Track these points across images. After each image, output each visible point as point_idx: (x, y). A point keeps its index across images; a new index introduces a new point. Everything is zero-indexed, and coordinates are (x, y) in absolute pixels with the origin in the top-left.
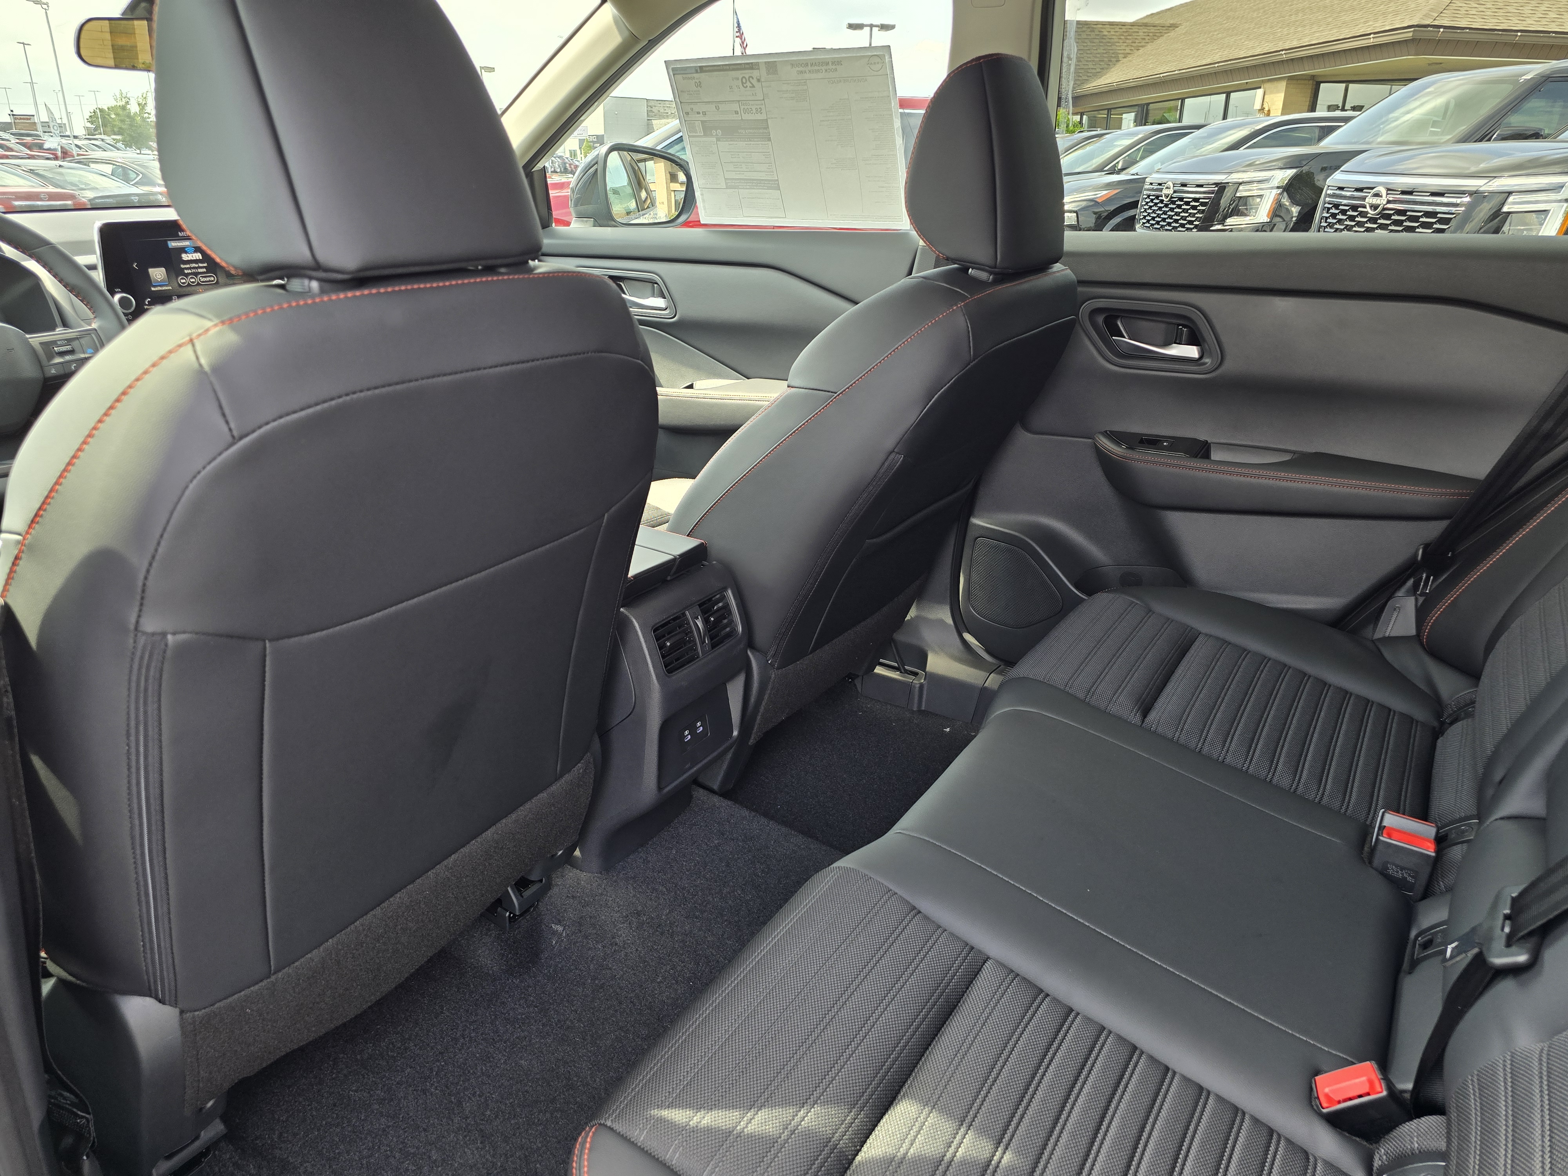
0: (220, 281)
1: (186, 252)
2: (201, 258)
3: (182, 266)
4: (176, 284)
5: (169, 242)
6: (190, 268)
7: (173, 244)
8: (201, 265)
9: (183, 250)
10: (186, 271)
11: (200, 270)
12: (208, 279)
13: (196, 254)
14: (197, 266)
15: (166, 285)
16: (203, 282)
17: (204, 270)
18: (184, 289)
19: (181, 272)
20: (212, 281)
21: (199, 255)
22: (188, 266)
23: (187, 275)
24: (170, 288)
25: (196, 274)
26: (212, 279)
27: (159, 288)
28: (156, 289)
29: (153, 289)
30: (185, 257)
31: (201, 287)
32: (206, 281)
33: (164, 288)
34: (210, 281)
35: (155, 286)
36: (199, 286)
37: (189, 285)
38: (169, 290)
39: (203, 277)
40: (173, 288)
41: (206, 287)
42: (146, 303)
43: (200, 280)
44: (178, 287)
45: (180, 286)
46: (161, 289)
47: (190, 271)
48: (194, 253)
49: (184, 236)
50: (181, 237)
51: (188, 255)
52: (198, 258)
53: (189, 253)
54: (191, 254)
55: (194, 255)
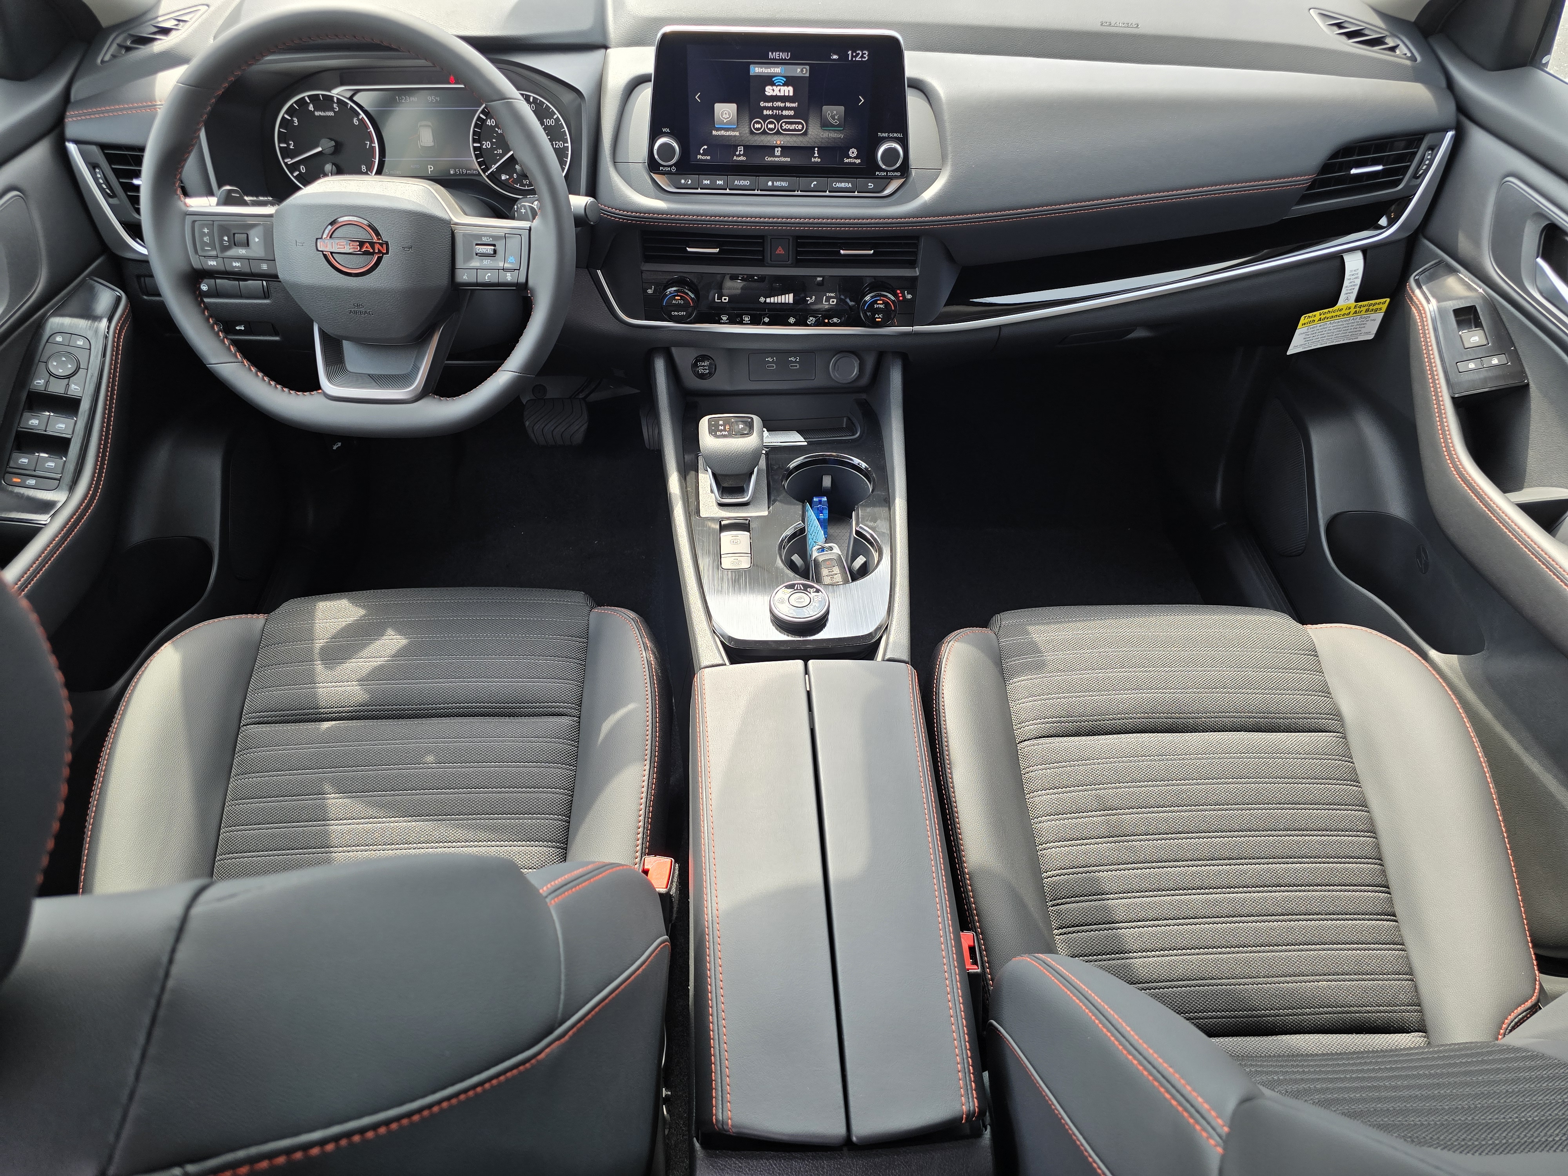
0: (810, 131)
1: (773, 84)
2: (791, 94)
3: (762, 104)
4: (747, 131)
5: (752, 67)
6: (772, 108)
7: (757, 70)
8: (788, 104)
9: (769, 80)
10: (765, 112)
11: (785, 113)
12: (792, 127)
13: (786, 88)
14: (782, 105)
15: (733, 130)
16: (785, 130)
17: (792, 113)
18: (757, 138)
19: (756, 113)
20: (799, 130)
21: (791, 89)
22: (770, 104)
23: (765, 118)
24: (737, 134)
25: (778, 118)
26: (800, 127)
27: (723, 133)
28: (719, 133)
29: (714, 133)
30: (769, 91)
31: (782, 136)
32: (789, 130)
33: (728, 133)
34: (795, 130)
35: (718, 129)
36: (779, 136)
37: (764, 132)
38: (735, 136)
39: (787, 123)
40: (742, 135)
41: (788, 138)
42: (701, 152)
43: (781, 126)
44: (748, 135)
45: (752, 133)
46: (724, 134)
47: (771, 113)
48: (784, 85)
49: (776, 59)
50: (771, 59)
51: (774, 87)
52: (787, 94)
53: (777, 86)
54: (779, 88)
55: (783, 88)
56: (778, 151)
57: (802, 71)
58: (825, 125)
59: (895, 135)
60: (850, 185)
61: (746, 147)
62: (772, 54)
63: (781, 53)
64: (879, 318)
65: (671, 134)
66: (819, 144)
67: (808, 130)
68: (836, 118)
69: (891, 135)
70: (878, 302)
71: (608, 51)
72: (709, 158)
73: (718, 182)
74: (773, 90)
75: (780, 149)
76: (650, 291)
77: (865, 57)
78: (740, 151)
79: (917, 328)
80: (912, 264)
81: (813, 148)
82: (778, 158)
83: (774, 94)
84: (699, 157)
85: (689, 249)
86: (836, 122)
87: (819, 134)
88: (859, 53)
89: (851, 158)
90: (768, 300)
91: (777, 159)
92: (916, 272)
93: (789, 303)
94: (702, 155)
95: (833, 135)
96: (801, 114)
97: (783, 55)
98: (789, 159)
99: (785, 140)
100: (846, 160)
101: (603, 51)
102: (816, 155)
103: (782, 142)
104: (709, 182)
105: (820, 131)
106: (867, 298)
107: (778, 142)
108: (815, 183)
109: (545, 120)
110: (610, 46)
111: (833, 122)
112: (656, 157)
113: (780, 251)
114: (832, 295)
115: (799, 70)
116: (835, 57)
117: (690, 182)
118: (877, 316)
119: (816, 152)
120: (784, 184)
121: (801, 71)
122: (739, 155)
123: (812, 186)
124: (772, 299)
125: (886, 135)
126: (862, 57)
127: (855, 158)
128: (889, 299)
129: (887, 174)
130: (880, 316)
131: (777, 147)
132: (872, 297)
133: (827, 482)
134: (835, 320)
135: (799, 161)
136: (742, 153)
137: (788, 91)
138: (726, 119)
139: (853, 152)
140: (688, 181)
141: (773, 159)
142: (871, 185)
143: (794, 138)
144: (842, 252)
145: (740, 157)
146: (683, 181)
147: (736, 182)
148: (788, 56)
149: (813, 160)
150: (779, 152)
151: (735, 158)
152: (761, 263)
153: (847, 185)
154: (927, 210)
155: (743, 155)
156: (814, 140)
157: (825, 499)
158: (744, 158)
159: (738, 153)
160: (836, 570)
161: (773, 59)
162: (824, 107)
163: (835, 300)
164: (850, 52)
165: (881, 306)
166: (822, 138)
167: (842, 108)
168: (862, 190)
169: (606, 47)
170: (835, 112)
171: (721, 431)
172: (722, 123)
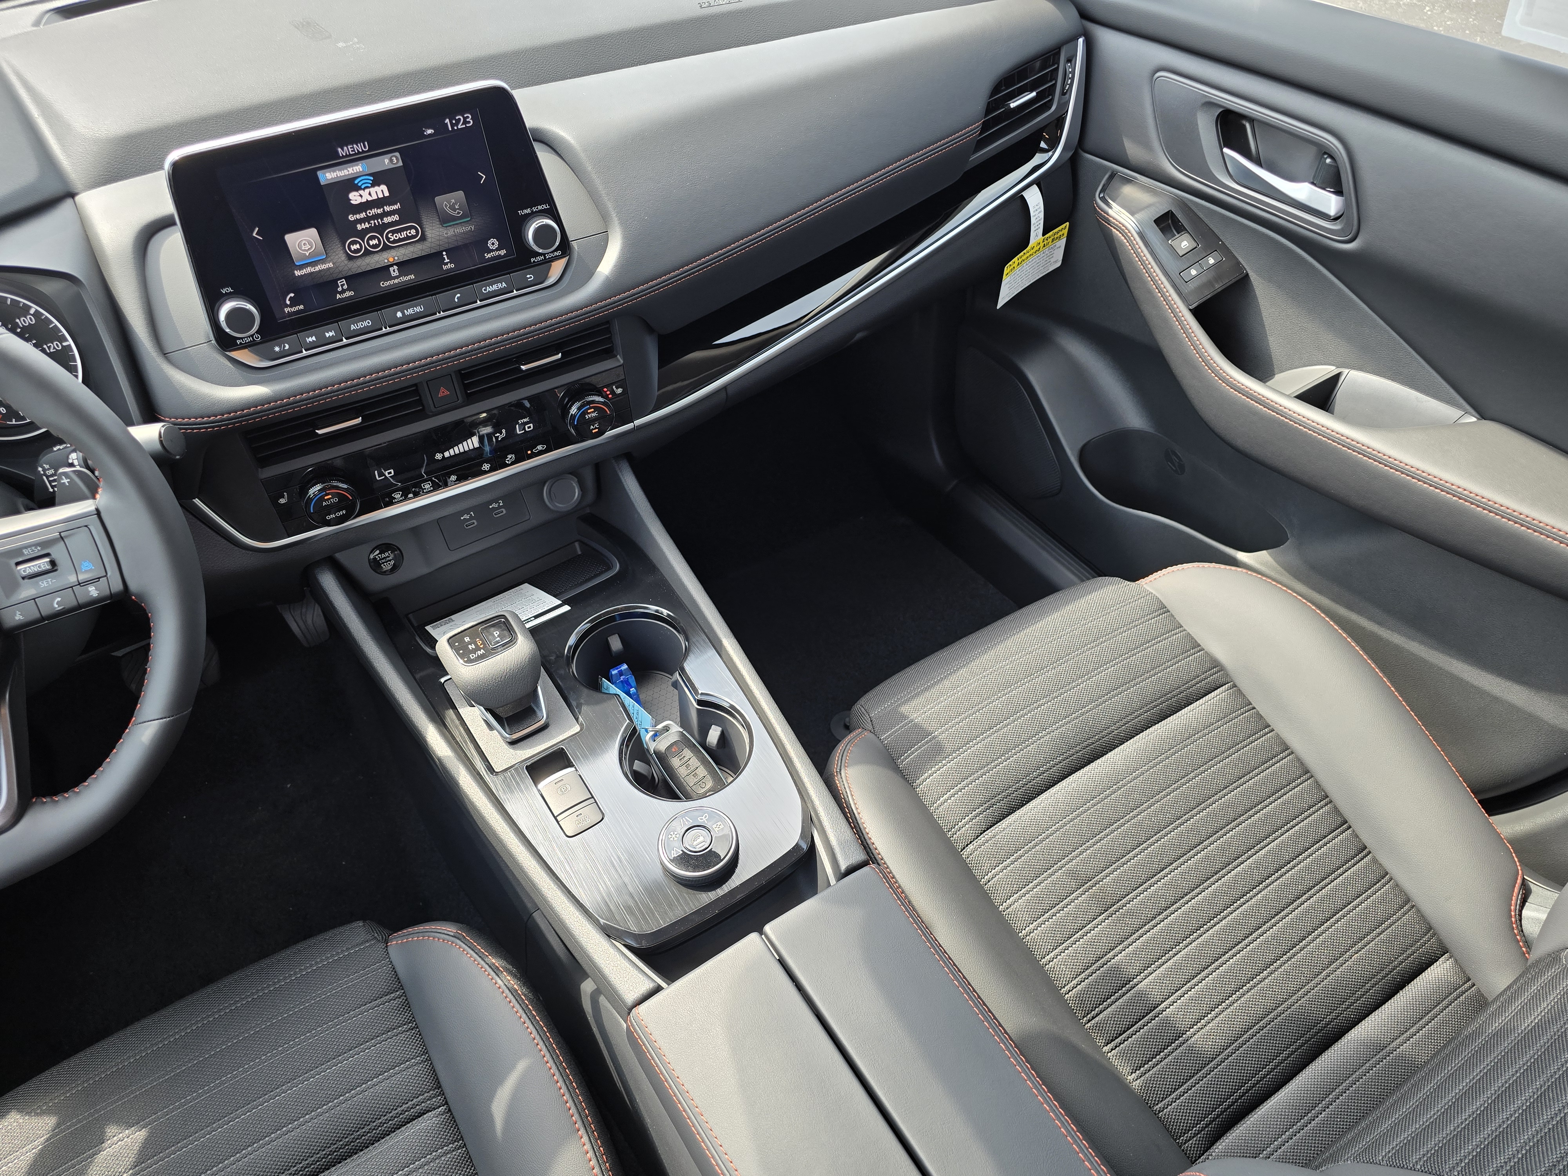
0: (429, 233)
1: (357, 188)
2: (387, 194)
3: (351, 218)
4: (343, 257)
5: (320, 174)
6: (367, 219)
7: (328, 176)
8: (387, 208)
9: (350, 184)
10: (359, 227)
11: (387, 220)
12: (404, 234)
13: (376, 188)
14: (380, 211)
15: (322, 261)
16: (395, 241)
17: (396, 217)
18: (359, 262)
19: (348, 231)
20: (413, 237)
21: (384, 187)
22: (363, 215)
23: (362, 234)
24: (331, 265)
25: (380, 229)
26: (413, 232)
27: (309, 270)
28: (304, 272)
29: (297, 273)
30: (355, 198)
31: (393, 251)
32: (400, 240)
33: (317, 268)
34: (408, 238)
35: (301, 267)
36: (388, 251)
37: (367, 253)
38: (329, 269)
39: (393, 232)
40: (337, 265)
41: (402, 251)
42: (288, 302)
43: (388, 239)
44: (346, 262)
45: (350, 258)
46: (313, 270)
47: (367, 225)
48: (373, 185)
49: (350, 155)
50: (343, 157)
51: (361, 192)
52: (381, 196)
53: (364, 189)
54: (367, 191)
55: (373, 190)
56: (394, 271)
57: (391, 160)
58: (446, 220)
59: (540, 208)
60: (504, 285)
61: (347, 278)
62: (343, 150)
63: (355, 146)
64: (596, 428)
65: (237, 294)
66: (447, 246)
67: (426, 233)
68: (457, 207)
69: (534, 209)
70: (589, 411)
71: (77, 198)
72: (301, 307)
73: (327, 335)
74: (361, 196)
75: (396, 267)
76: (282, 501)
77: (469, 122)
78: (342, 285)
79: (638, 422)
80: (609, 353)
81: (440, 253)
82: (397, 279)
83: (364, 200)
84: (286, 310)
85: (320, 432)
86: (459, 213)
87: (441, 234)
88: (460, 119)
89: (493, 251)
90: (447, 454)
91: (396, 281)
92: (618, 360)
93: (475, 449)
94: (291, 306)
95: (460, 230)
96: (409, 215)
97: (359, 147)
98: (413, 277)
99: (399, 254)
100: (488, 256)
101: (69, 202)
102: (447, 260)
103: (396, 258)
104: (314, 338)
105: (441, 230)
106: (574, 410)
107: (391, 260)
108: (459, 295)
109: (18, 320)
110: (76, 191)
111: (455, 214)
112: (228, 330)
113: (443, 392)
114: (525, 420)
115: (387, 161)
116: (430, 131)
117: (287, 347)
118: (592, 427)
119: (445, 256)
120: (418, 309)
121: (389, 161)
122: (343, 291)
123: (456, 300)
124: (451, 451)
125: (528, 211)
126: (465, 122)
127: (497, 249)
128: (598, 402)
129: (545, 257)
130: (596, 425)
131: (392, 265)
132: (579, 409)
133: (616, 644)
134: (540, 447)
135: (429, 275)
136: (345, 287)
137: (382, 191)
138: (307, 251)
139: (493, 243)
140: (285, 346)
141: (392, 282)
142: (530, 277)
143: (411, 249)
144: (523, 368)
145: (345, 293)
146: (277, 349)
147: (353, 327)
148: (365, 147)
149: (445, 268)
150: (397, 271)
151: (338, 296)
152: (422, 415)
153: (500, 285)
154: (613, 287)
155: (349, 289)
156: (438, 243)
157: (625, 667)
158: (352, 293)
159: (340, 289)
160: (687, 753)
161: (347, 156)
162: (437, 199)
163: (531, 425)
164: (447, 121)
165: (593, 415)
166: (448, 238)
167: (461, 194)
168: (521, 287)
169: (72, 195)
170: (453, 201)
171: (474, 651)
172: (304, 257)
